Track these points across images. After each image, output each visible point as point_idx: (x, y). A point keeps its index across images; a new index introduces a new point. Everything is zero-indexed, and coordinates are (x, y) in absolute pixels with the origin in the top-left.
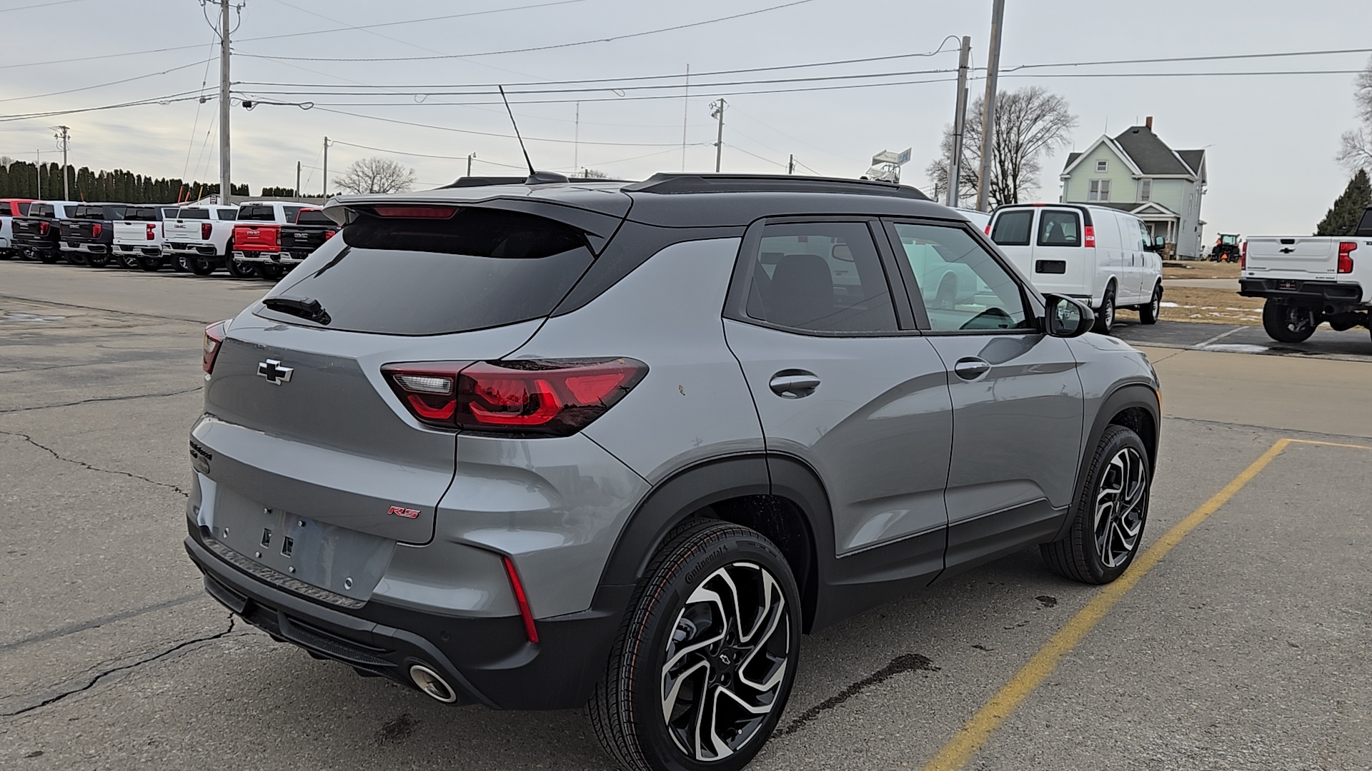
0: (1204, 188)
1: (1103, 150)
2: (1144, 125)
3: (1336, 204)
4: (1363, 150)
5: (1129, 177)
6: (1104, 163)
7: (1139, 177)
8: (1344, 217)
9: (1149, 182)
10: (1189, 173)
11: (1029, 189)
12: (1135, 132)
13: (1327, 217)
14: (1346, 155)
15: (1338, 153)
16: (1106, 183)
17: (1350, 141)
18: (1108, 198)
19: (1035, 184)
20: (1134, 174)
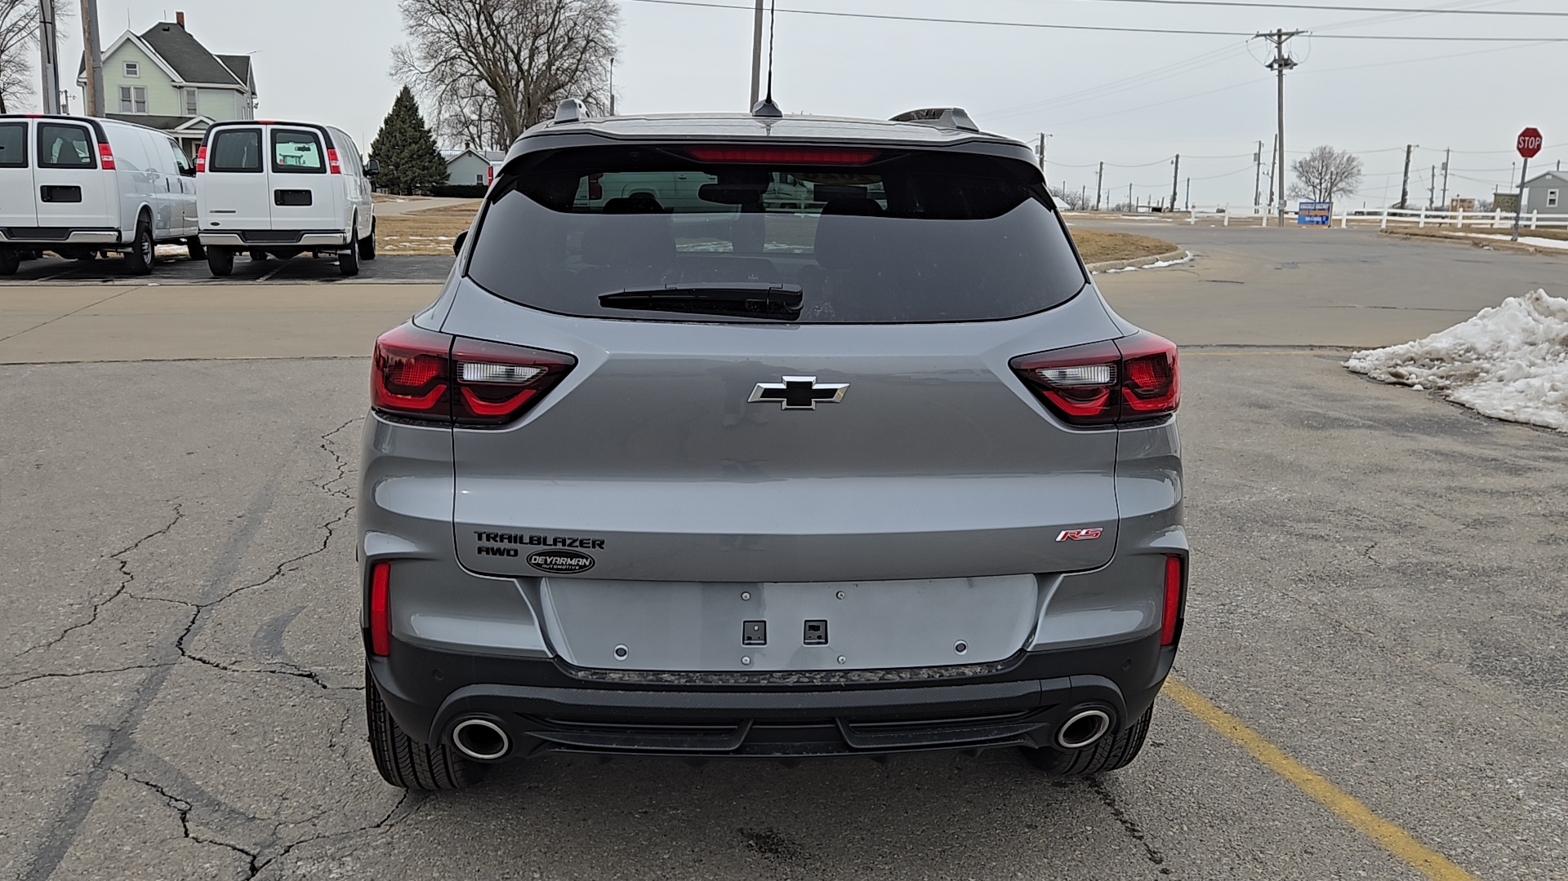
0: (255, 101)
1: (129, 49)
2: (175, 21)
3: (386, 122)
4: (414, 66)
5: (167, 85)
6: (135, 66)
7: (181, 85)
8: (395, 136)
9: (194, 91)
10: (239, 83)
11: (18, 95)
12: (164, 30)
13: (380, 136)
14: (398, 70)
15: (391, 68)
16: (140, 90)
17: (400, 56)
18: (146, 110)
19: (26, 87)
20: (173, 81)
